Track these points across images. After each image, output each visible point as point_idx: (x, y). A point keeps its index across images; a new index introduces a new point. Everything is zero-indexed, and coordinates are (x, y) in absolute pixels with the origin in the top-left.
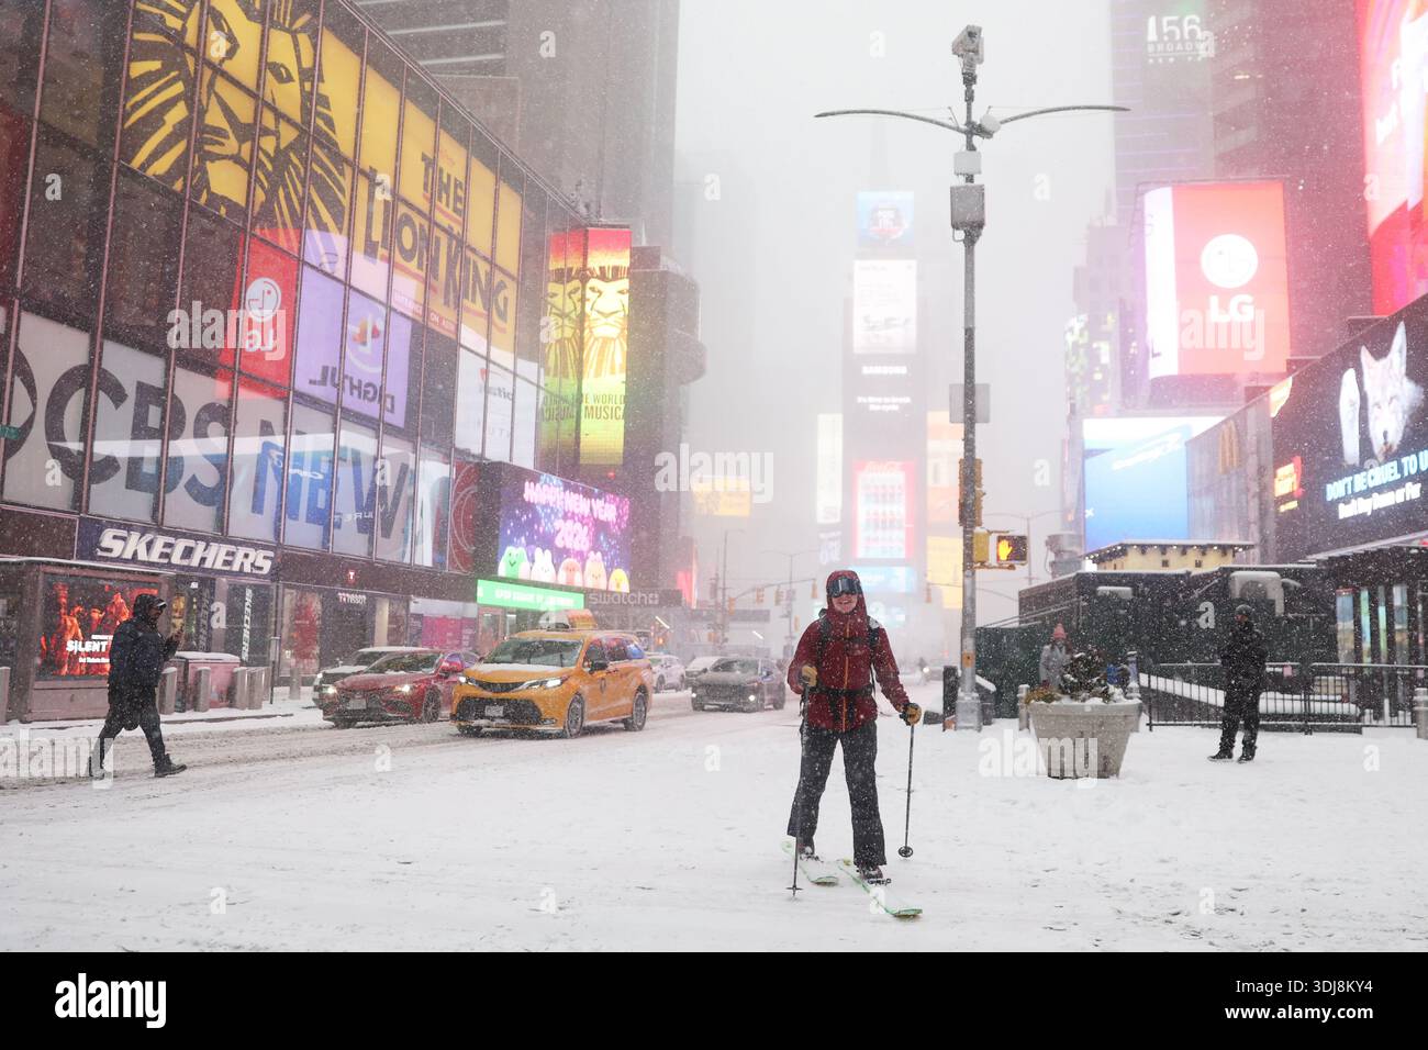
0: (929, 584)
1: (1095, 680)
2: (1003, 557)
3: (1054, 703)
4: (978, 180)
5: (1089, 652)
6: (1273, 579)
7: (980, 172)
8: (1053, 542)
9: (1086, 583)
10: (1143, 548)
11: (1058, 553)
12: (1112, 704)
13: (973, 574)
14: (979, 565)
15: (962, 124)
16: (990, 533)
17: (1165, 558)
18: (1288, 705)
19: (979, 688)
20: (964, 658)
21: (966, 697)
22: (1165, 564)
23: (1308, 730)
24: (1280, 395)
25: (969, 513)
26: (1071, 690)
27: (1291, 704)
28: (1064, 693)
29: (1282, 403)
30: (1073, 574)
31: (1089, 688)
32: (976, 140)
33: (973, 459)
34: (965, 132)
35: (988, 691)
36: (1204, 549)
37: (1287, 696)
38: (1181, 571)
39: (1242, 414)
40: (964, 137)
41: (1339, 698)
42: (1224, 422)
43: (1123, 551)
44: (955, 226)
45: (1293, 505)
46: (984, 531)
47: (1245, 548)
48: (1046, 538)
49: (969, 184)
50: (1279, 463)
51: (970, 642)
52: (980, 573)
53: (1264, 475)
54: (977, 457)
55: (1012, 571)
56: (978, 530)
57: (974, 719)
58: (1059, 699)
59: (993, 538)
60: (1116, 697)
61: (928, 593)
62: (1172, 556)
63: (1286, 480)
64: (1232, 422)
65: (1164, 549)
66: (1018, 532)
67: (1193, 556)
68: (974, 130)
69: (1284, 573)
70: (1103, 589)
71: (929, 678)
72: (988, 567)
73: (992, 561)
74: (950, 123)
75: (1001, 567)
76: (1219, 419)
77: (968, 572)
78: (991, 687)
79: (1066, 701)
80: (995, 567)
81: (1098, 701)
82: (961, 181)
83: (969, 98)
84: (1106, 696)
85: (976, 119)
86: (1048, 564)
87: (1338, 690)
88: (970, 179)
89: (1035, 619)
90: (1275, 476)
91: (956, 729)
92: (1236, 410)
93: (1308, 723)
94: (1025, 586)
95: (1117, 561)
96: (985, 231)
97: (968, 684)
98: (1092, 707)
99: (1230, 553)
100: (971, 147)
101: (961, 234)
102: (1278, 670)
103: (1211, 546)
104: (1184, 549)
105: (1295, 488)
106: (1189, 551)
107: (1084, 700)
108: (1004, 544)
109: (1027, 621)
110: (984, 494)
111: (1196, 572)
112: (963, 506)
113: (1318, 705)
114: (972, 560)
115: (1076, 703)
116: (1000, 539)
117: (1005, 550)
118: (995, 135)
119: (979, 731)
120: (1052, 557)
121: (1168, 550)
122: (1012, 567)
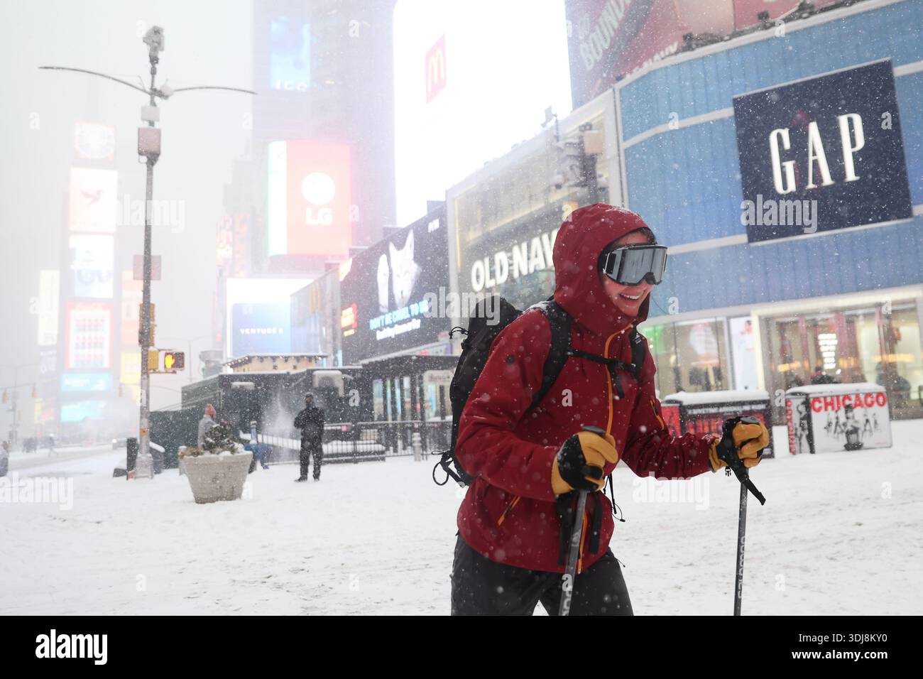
0: (121, 384)
1: (226, 440)
2: (169, 366)
3: (199, 457)
4: (157, 125)
5: (222, 424)
6: (337, 375)
7: (158, 120)
8: (204, 356)
9: (225, 381)
10: (262, 359)
11: (207, 362)
12: (236, 454)
13: (148, 377)
14: (152, 371)
15: (148, 88)
16: (160, 350)
17: (275, 364)
18: (344, 447)
19: (151, 450)
20: (143, 432)
21: (143, 457)
22: (275, 367)
23: (356, 462)
24: (345, 268)
25: (145, 338)
26: (210, 447)
27: (346, 447)
28: (205, 450)
29: (346, 274)
30: (216, 376)
31: (222, 446)
32: (157, 99)
33: (149, 303)
34: (149, 94)
35: (158, 452)
36: (298, 359)
37: (344, 442)
38: (283, 372)
39: (323, 278)
40: (148, 97)
41: (372, 442)
42: (314, 283)
43: (249, 360)
44: (140, 153)
45: (351, 332)
46: (156, 350)
47: (322, 357)
48: (200, 353)
49: (152, 127)
50: (344, 308)
51: (146, 421)
52: (152, 376)
53: (335, 315)
54: (152, 302)
55: (174, 375)
56: (151, 348)
57: (148, 471)
58: (202, 454)
59: (162, 354)
60: (239, 450)
61: (121, 390)
62: (279, 363)
63: (348, 317)
64: (317, 284)
65: (274, 358)
66: (179, 350)
67: (292, 362)
68: (155, 92)
69: (343, 371)
70: (236, 384)
71: (116, 447)
72: (159, 372)
73: (161, 368)
74: (140, 87)
75: (167, 372)
76: (311, 281)
77: (145, 376)
78: (161, 449)
79: (207, 454)
80: (163, 373)
81: (227, 453)
82: (146, 125)
83: (153, 72)
84: (233, 450)
85: (158, 86)
86: (201, 369)
87: (372, 437)
88: (152, 124)
89: (193, 404)
90: (341, 315)
91: (136, 478)
92: (320, 276)
93: (354, 457)
94: (187, 383)
95: (246, 367)
96: (160, 158)
97: (144, 448)
98: (225, 457)
99: (313, 361)
100: (153, 104)
101: (144, 159)
102: (339, 428)
103: (303, 357)
104: (286, 359)
105: (353, 321)
106: (290, 360)
107: (218, 454)
108: (170, 357)
109: (186, 406)
110: (156, 326)
111: (293, 372)
112: (141, 333)
113: (361, 446)
114: (147, 367)
115: (213, 456)
116: (167, 354)
117: (170, 361)
118: (170, 98)
119: (152, 478)
120: (203, 365)
121: (265, 359)
122: (174, 372)
